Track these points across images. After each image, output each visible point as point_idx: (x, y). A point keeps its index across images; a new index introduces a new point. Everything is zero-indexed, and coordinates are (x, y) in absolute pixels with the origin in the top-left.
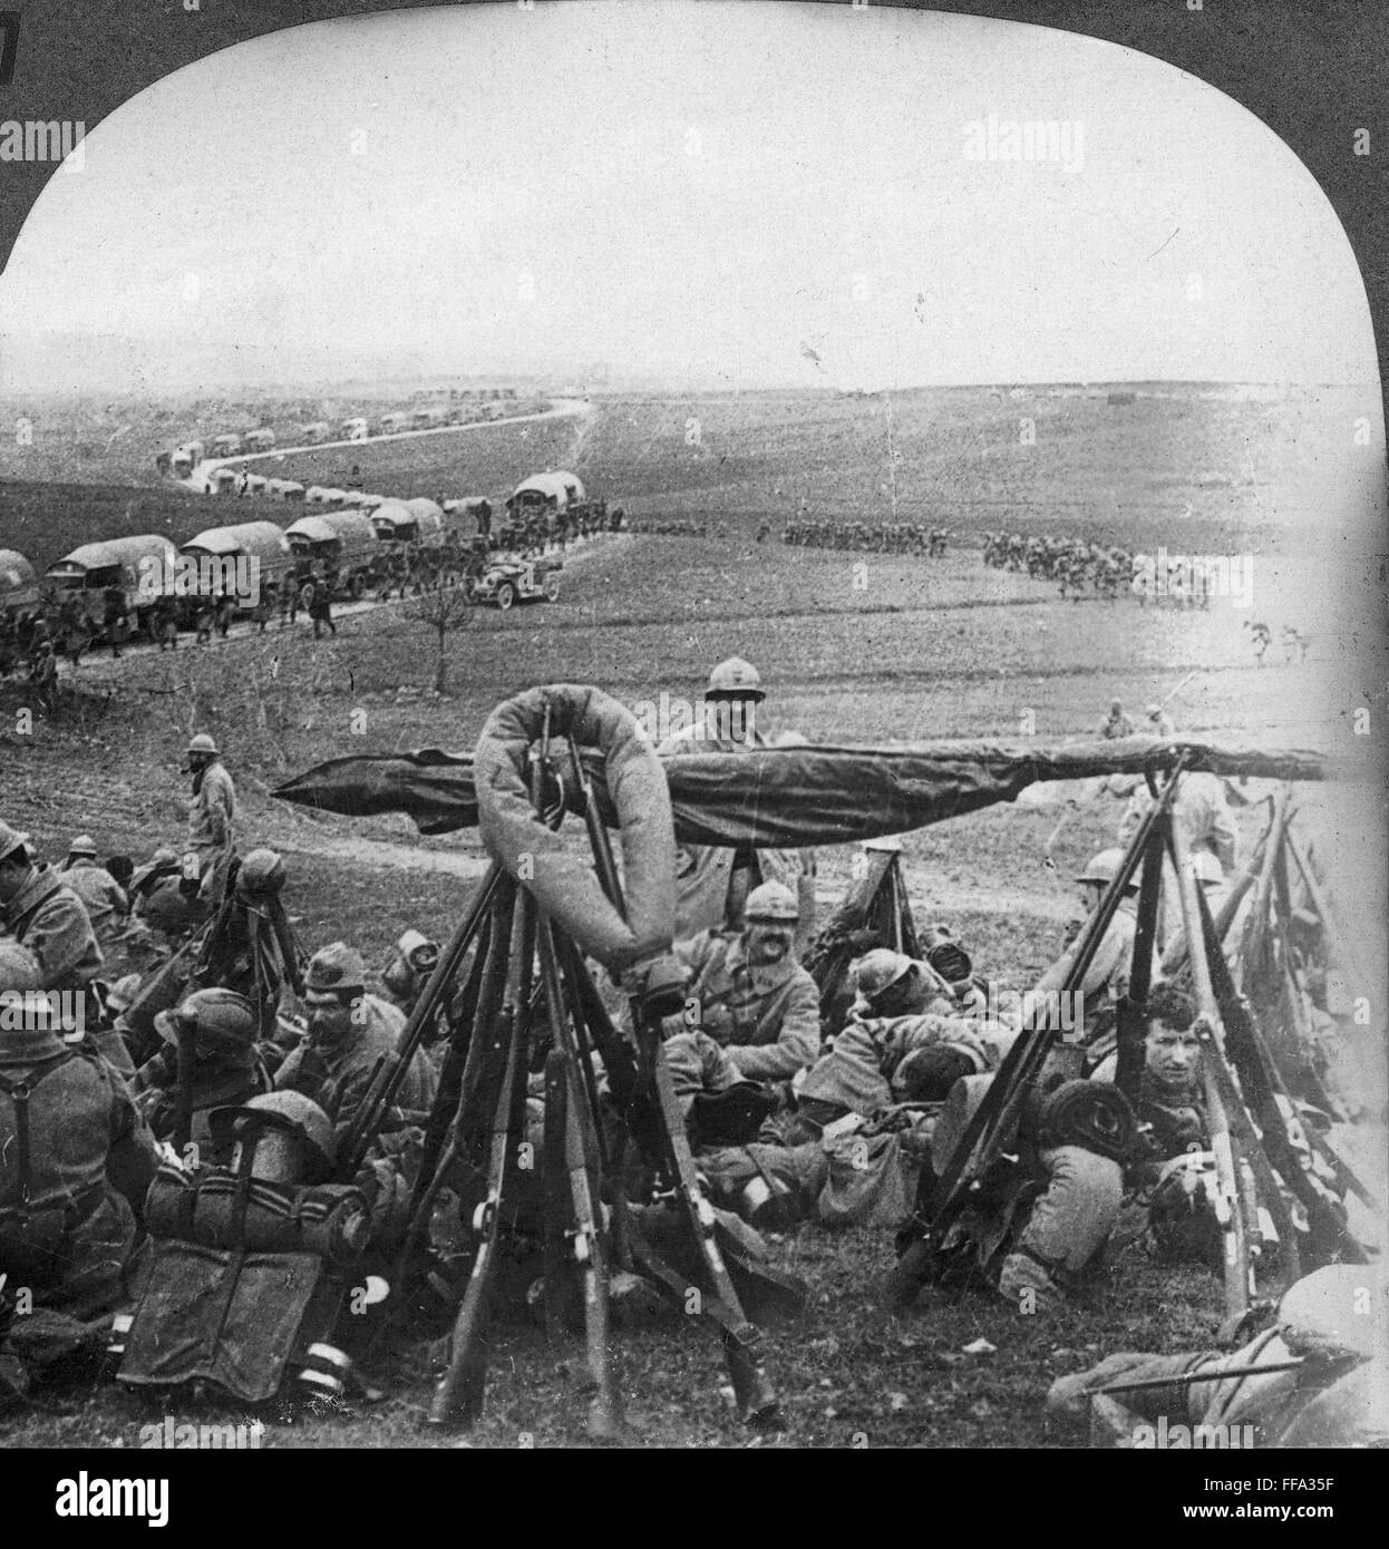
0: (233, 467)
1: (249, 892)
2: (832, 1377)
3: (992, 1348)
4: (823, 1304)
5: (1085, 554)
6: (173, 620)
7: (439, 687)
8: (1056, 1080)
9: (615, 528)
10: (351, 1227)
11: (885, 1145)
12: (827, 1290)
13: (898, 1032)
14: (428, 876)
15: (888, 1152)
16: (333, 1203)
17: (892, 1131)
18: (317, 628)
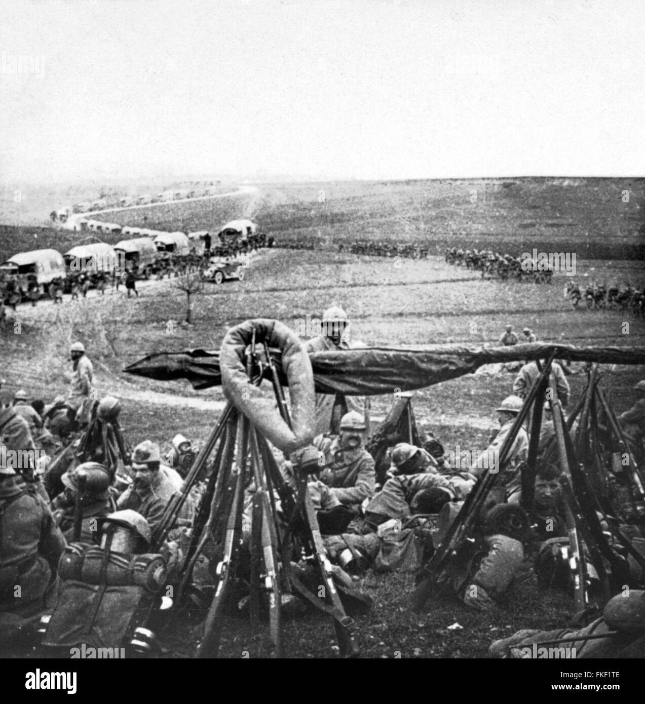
0: (86, 218)
1: (103, 417)
2: (384, 641)
3: (461, 627)
4: (379, 608)
5: (493, 258)
6: (61, 289)
7: (187, 320)
8: (492, 504)
9: (270, 246)
10: (158, 573)
11: (408, 535)
12: (381, 601)
13: (414, 481)
14: (184, 409)
15: (409, 537)
16: (149, 562)
17: (411, 528)
18: (129, 293)
